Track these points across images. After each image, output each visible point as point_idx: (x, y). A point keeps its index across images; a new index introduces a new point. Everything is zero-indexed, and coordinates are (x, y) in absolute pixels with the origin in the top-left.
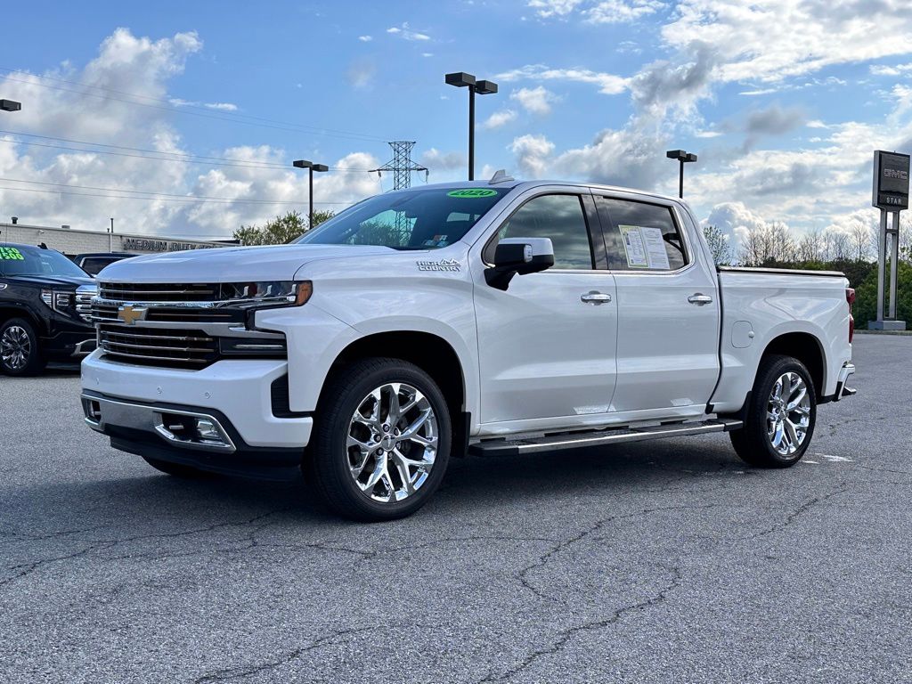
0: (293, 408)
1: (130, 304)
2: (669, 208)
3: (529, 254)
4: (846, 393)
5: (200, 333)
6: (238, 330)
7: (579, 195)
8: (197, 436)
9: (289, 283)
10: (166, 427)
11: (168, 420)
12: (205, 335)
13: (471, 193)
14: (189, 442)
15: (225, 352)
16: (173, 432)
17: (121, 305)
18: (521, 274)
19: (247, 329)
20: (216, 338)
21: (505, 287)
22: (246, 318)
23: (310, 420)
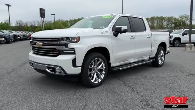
0: (77, 65)
1: (38, 42)
2: (142, 19)
3: (122, 29)
4: (169, 52)
5: (55, 49)
6: (64, 48)
7: (128, 17)
8: (55, 72)
9: (75, 37)
10: (49, 69)
11: (49, 68)
12: (56, 49)
13: (107, 17)
14: (54, 73)
15: (61, 53)
16: (50, 71)
17: (37, 42)
18: (121, 33)
19: (66, 48)
20: (59, 50)
21: (117, 36)
22: (66, 45)
23: (81, 68)
